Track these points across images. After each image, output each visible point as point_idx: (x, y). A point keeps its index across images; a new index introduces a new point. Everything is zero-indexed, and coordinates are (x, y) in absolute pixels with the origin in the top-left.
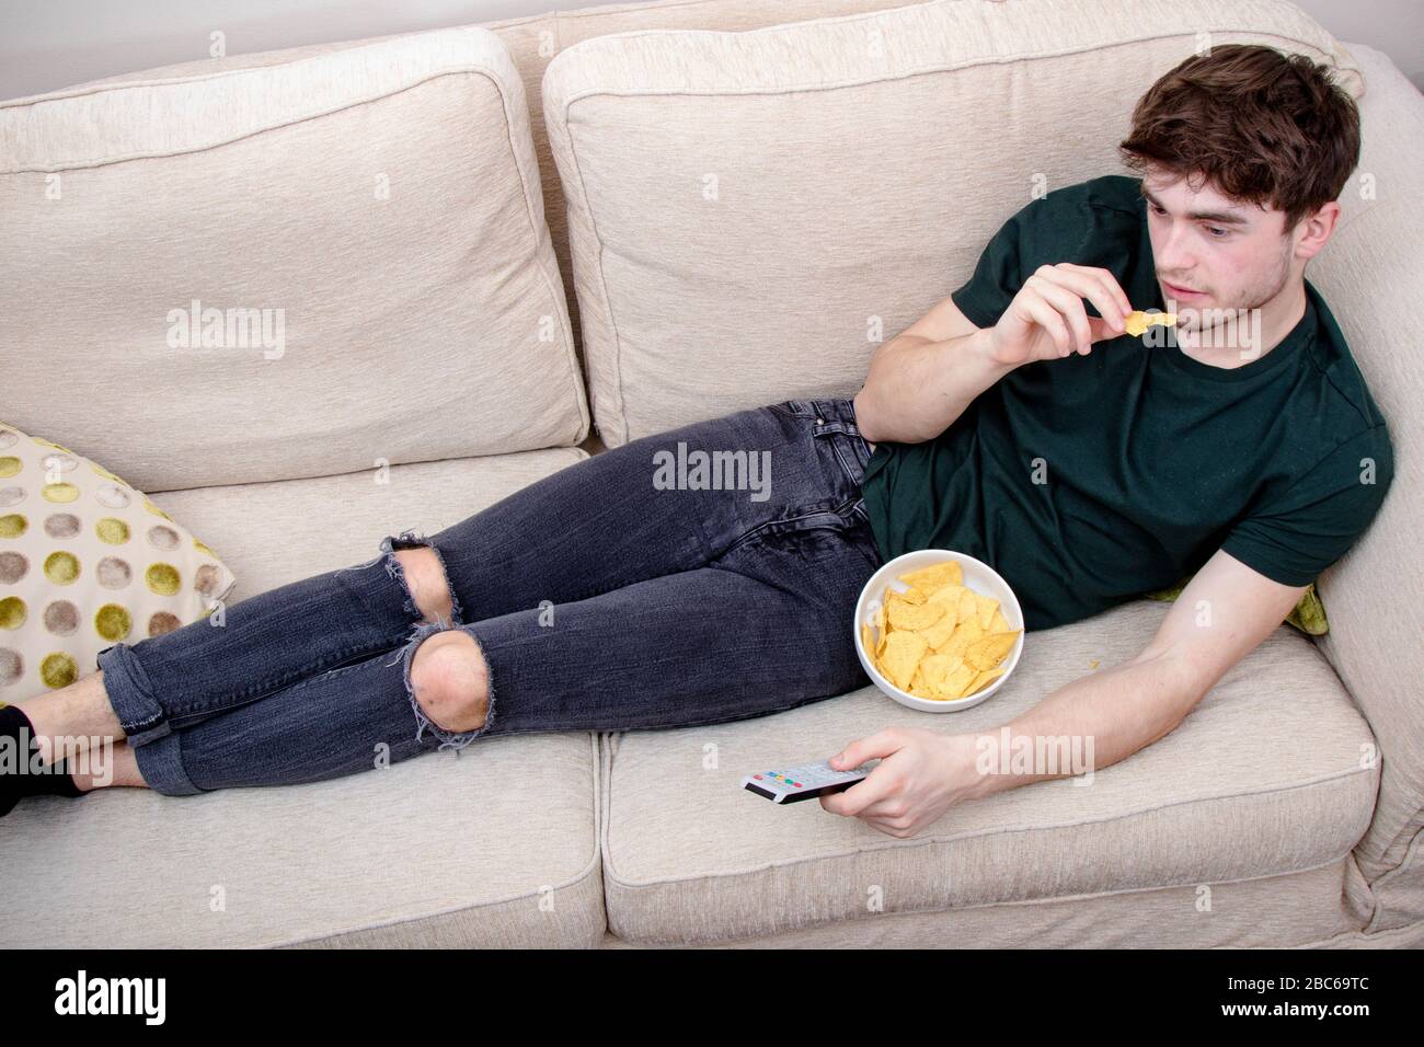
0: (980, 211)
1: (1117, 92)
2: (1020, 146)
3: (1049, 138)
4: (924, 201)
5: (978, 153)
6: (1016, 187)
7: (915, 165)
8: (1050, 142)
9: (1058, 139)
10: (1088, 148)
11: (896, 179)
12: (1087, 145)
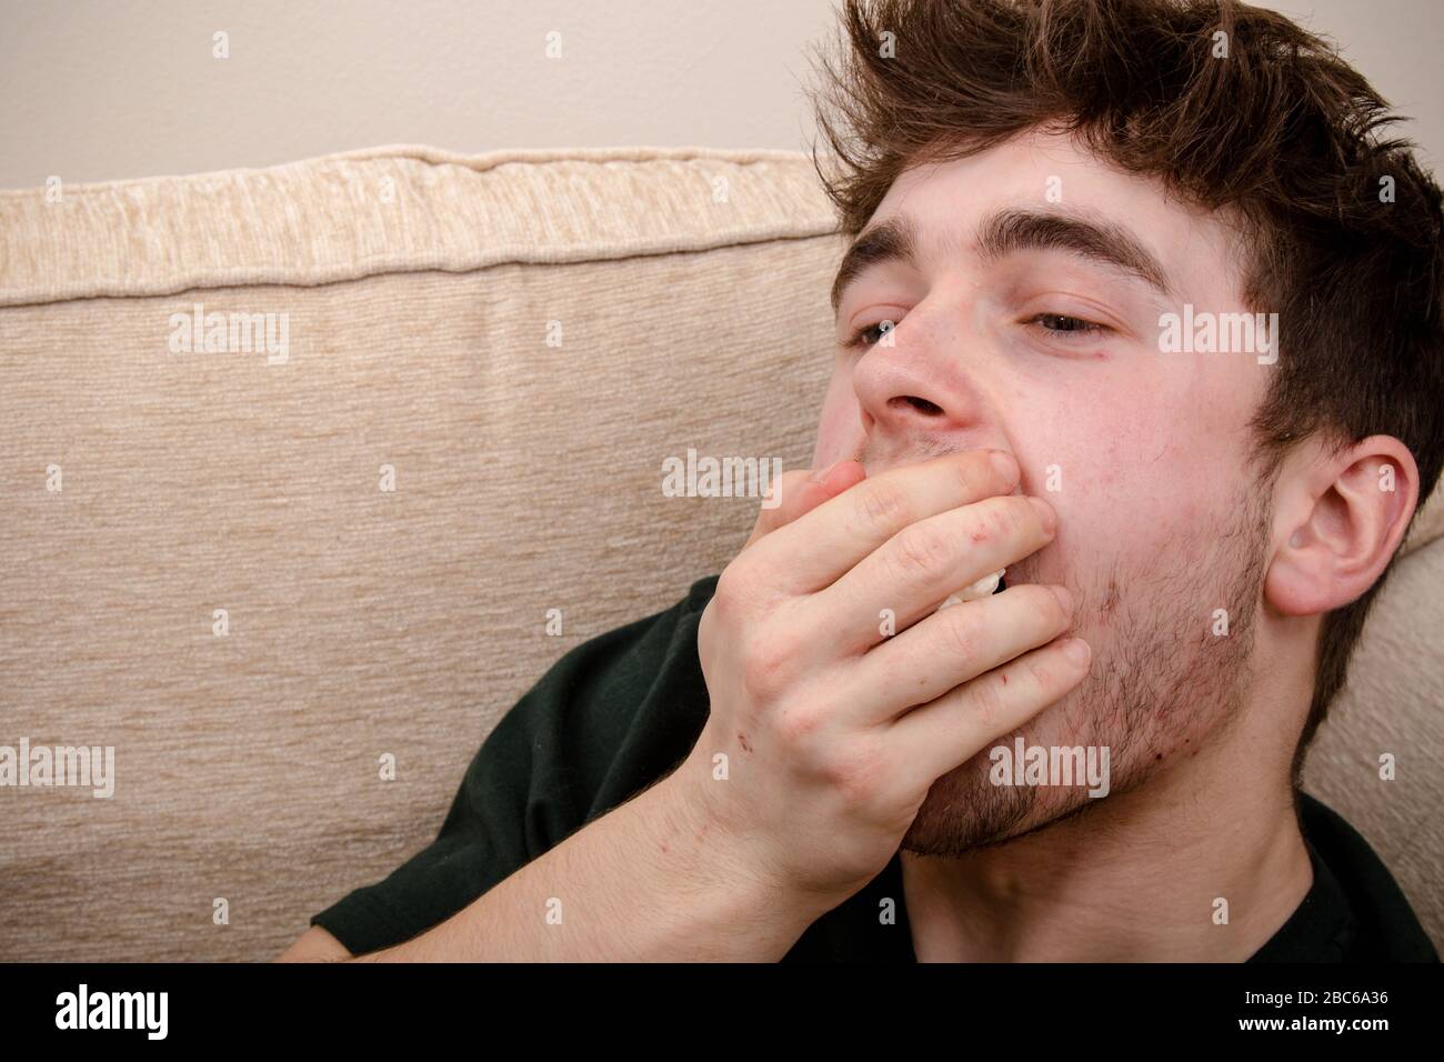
0: (408, 711)
1: (789, 362)
2: (518, 511)
3: (603, 493)
4: (230, 667)
5: (392, 527)
6: (513, 644)
7: (196, 550)
8: (608, 504)
9: (630, 499)
10: (720, 530)
11: (139, 589)
12: (715, 521)
